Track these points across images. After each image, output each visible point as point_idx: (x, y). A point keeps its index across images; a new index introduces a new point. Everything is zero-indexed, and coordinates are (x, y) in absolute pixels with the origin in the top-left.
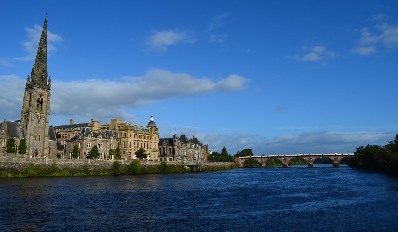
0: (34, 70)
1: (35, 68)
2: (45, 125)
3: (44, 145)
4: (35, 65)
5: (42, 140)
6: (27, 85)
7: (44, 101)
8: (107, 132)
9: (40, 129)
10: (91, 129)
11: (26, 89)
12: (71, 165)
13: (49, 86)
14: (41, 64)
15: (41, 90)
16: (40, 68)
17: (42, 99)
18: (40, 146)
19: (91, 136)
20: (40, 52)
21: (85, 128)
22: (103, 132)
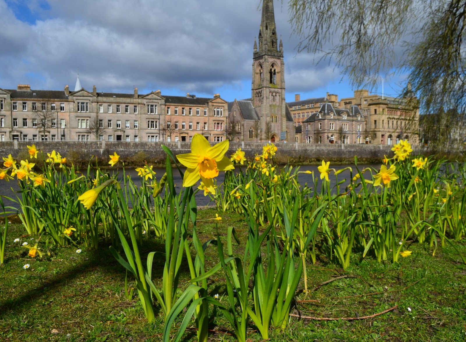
0: (262, 33)
1: (263, 29)
2: (282, 103)
3: (282, 127)
4: (262, 25)
5: (280, 122)
6: (255, 54)
7: (278, 73)
8: (352, 108)
9: (276, 108)
10: (333, 105)
11: (254, 59)
12: (323, 150)
13: (282, 52)
14: (269, 25)
15: (274, 58)
16: (268, 29)
17: (275, 70)
18: (278, 130)
19: (334, 115)
20: (266, 8)
21: (325, 105)
22: (347, 109)
